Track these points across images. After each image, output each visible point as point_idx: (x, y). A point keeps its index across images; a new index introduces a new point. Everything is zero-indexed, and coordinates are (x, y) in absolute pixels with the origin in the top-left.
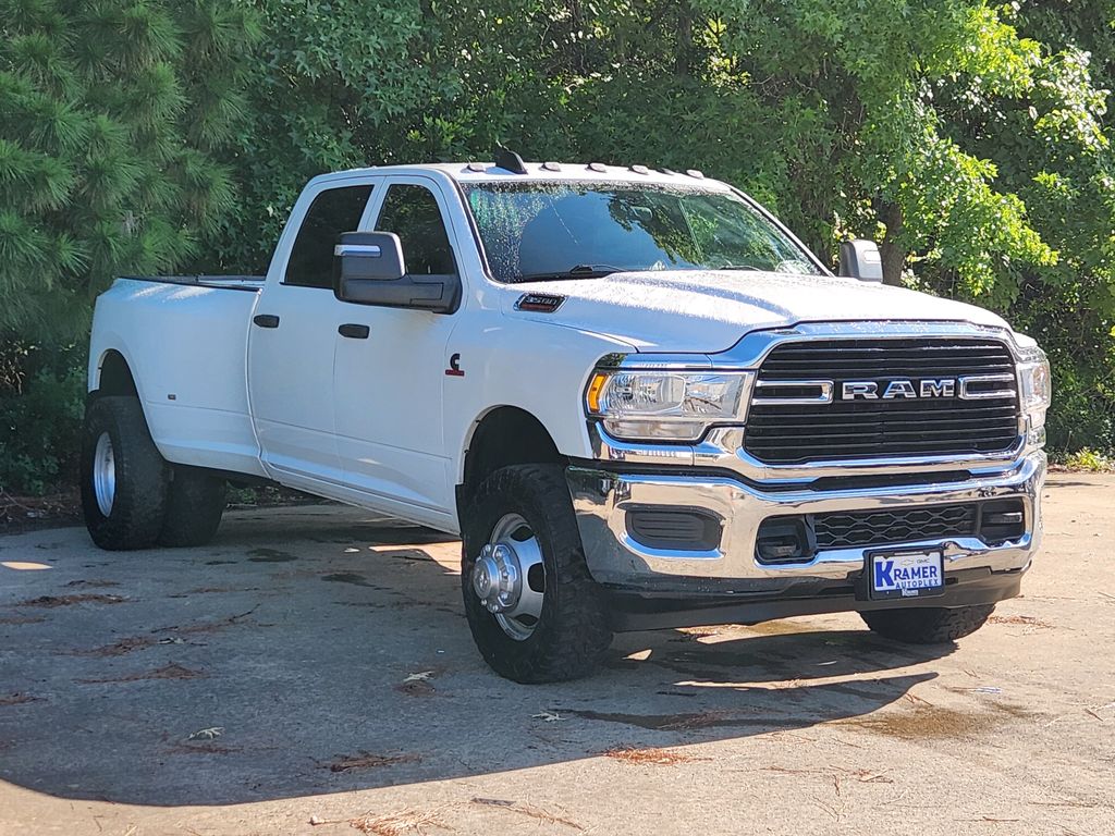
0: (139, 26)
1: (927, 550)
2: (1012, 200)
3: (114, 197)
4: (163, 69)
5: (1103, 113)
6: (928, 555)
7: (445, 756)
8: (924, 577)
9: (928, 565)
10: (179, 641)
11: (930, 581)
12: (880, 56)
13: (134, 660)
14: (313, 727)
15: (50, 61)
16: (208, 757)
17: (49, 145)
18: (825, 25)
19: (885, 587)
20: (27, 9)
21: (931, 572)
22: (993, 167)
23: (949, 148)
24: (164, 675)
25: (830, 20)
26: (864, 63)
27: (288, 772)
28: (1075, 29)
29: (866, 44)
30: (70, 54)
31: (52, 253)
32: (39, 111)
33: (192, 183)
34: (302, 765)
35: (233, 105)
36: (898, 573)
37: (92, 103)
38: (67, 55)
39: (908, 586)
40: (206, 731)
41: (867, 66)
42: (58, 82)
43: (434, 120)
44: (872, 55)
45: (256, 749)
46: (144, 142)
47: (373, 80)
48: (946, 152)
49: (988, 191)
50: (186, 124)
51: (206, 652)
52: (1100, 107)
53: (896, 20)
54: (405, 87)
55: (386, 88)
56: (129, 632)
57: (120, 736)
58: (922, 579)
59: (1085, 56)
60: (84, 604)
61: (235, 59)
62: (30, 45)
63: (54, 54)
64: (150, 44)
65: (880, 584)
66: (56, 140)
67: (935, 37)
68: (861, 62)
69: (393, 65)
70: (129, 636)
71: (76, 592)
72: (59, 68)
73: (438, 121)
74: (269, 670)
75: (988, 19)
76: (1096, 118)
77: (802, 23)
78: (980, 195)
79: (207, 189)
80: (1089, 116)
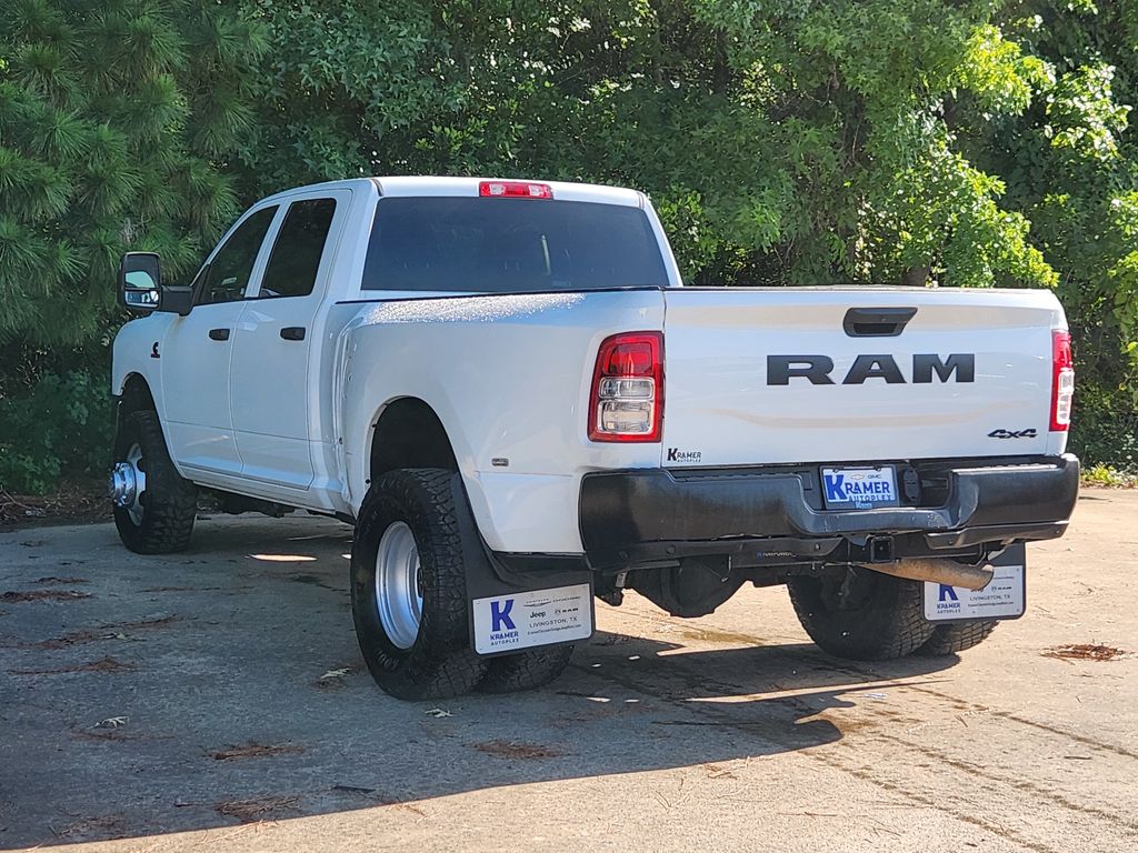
0: (144, 37)
2: (1016, 219)
3: (113, 206)
4: (166, 80)
5: (1124, 128)
7: (328, 748)
10: (121, 636)
12: (881, 72)
13: (74, 654)
14: (215, 718)
15: (54, 71)
16: (105, 744)
17: (50, 153)
18: (825, 40)
20: (34, 20)
22: (1001, 184)
23: (957, 163)
24: (96, 667)
25: (831, 35)
26: (866, 79)
27: (175, 759)
28: (1101, 42)
29: (868, 60)
30: (76, 64)
31: (50, 260)
32: (40, 120)
33: (194, 192)
34: (190, 753)
35: (238, 117)
37: (96, 112)
38: (73, 65)
40: (111, 720)
41: (867, 82)
42: (62, 91)
43: (443, 129)
44: (873, 71)
45: (153, 738)
46: (145, 152)
47: (377, 93)
48: (955, 168)
49: (994, 208)
50: (191, 134)
51: (145, 648)
52: (1121, 122)
53: (898, 36)
54: (410, 99)
55: (391, 99)
56: (78, 627)
57: (32, 723)
59: (1107, 71)
60: (47, 600)
61: (241, 70)
62: (35, 56)
63: (59, 64)
64: (154, 54)
66: (55, 149)
67: (934, 53)
68: (861, 77)
69: (399, 77)
70: (76, 631)
71: (42, 589)
72: (62, 78)
73: (447, 129)
74: (196, 664)
75: (991, 37)
76: (1116, 135)
77: (804, 37)
78: (986, 211)
79: (209, 197)
80: (1108, 133)
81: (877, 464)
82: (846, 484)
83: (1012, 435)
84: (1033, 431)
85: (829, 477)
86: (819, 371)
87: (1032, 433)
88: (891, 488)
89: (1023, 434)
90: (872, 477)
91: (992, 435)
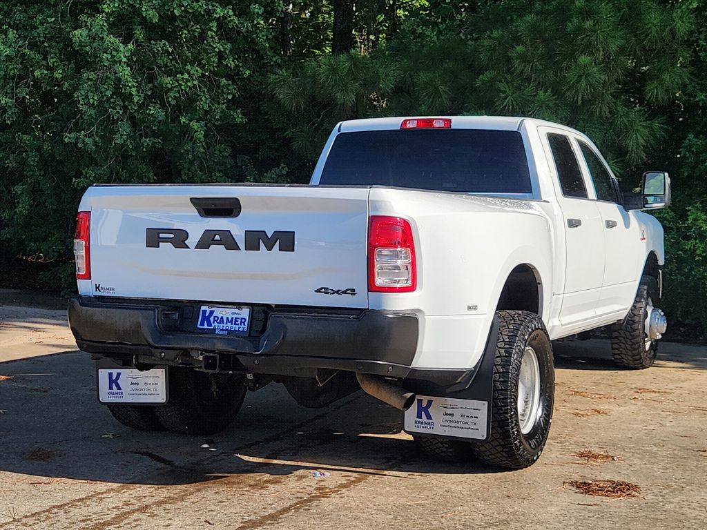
81: (239, 305)
82: (215, 317)
83: (334, 292)
84: (353, 290)
85: (205, 312)
86: (179, 239)
87: (352, 292)
88: (246, 323)
89: (345, 292)
90: (235, 313)
91: (318, 291)
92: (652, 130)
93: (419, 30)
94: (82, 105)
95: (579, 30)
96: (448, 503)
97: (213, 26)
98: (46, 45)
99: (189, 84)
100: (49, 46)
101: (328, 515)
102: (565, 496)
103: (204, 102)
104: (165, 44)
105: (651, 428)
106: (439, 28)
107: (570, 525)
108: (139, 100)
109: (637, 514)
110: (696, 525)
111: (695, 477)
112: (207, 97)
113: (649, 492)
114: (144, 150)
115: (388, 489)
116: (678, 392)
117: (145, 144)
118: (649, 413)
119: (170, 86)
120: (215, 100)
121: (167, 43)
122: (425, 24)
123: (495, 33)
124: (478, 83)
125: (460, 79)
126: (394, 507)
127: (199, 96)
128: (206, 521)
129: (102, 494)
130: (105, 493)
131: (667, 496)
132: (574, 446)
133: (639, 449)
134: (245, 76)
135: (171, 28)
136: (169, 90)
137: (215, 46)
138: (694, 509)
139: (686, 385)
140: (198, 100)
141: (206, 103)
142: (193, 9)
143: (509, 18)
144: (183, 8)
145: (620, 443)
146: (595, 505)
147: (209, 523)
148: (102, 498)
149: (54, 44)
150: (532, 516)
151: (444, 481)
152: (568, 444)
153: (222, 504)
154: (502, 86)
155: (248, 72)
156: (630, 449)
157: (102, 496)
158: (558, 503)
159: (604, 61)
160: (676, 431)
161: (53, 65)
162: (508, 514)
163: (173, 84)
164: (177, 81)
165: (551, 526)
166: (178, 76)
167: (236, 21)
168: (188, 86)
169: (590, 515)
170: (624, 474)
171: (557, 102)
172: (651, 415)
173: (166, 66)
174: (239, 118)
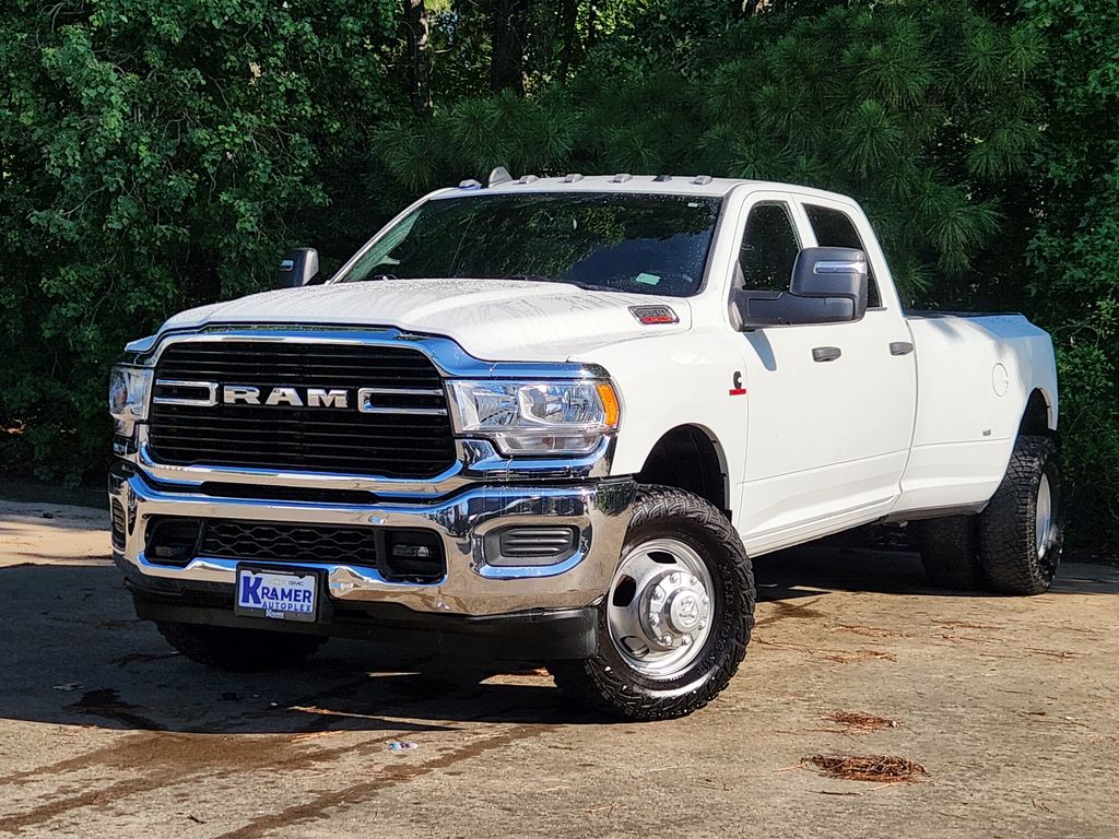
1: (301, 572)
6: (301, 577)
8: (295, 600)
9: (302, 588)
11: (302, 606)
19: (251, 604)
21: (305, 597)
36: (266, 591)
39: (275, 608)
58: (293, 602)
65: (246, 600)
92: (978, 220)
93: (616, 63)
94: (53, 166)
95: (861, 60)
96: (606, 790)
97: (278, 49)
98: (12, 75)
99: (237, 140)
100: (16, 78)
101: (401, 808)
102: (802, 780)
103: (261, 171)
104: (195, 74)
105: (960, 679)
106: (648, 60)
107: (805, 825)
108: (151, 163)
109: (917, 809)
110: (1014, 825)
111: (1022, 753)
112: (268, 162)
113: (944, 774)
114: (158, 243)
115: (509, 768)
116: (1011, 627)
117: (159, 235)
118: (959, 657)
119: (205, 144)
120: (280, 168)
121: (198, 73)
122: (627, 53)
123: (732, 66)
124: (702, 144)
125: (676, 137)
126: (514, 797)
127: (254, 160)
128: (192, 818)
129: (27, 775)
130: (32, 773)
131: (971, 781)
132: (829, 706)
133: (936, 711)
134: (332, 130)
135: (209, 50)
136: (205, 150)
137: (279, 81)
138: (1013, 801)
139: (1023, 617)
140: (252, 168)
141: (265, 172)
142: (244, 20)
143: (757, 44)
144: (226, 18)
145: (905, 701)
146: (850, 794)
147: (196, 821)
148: (24, 782)
149: (26, 74)
150: (742, 810)
151: (607, 756)
152: (820, 702)
153: (226, 792)
154: (738, 147)
155: (336, 126)
156: (920, 710)
157: (26, 778)
158: (789, 791)
159: (901, 108)
160: (999, 683)
161: (21, 103)
162: (703, 807)
163: (211, 139)
164: (219, 135)
165: (772, 826)
166: (220, 127)
167: (316, 41)
168: (235, 145)
169: (840, 809)
170: (906, 748)
171: (828, 173)
172: (962, 660)
173: (202, 112)
174: (319, 197)
